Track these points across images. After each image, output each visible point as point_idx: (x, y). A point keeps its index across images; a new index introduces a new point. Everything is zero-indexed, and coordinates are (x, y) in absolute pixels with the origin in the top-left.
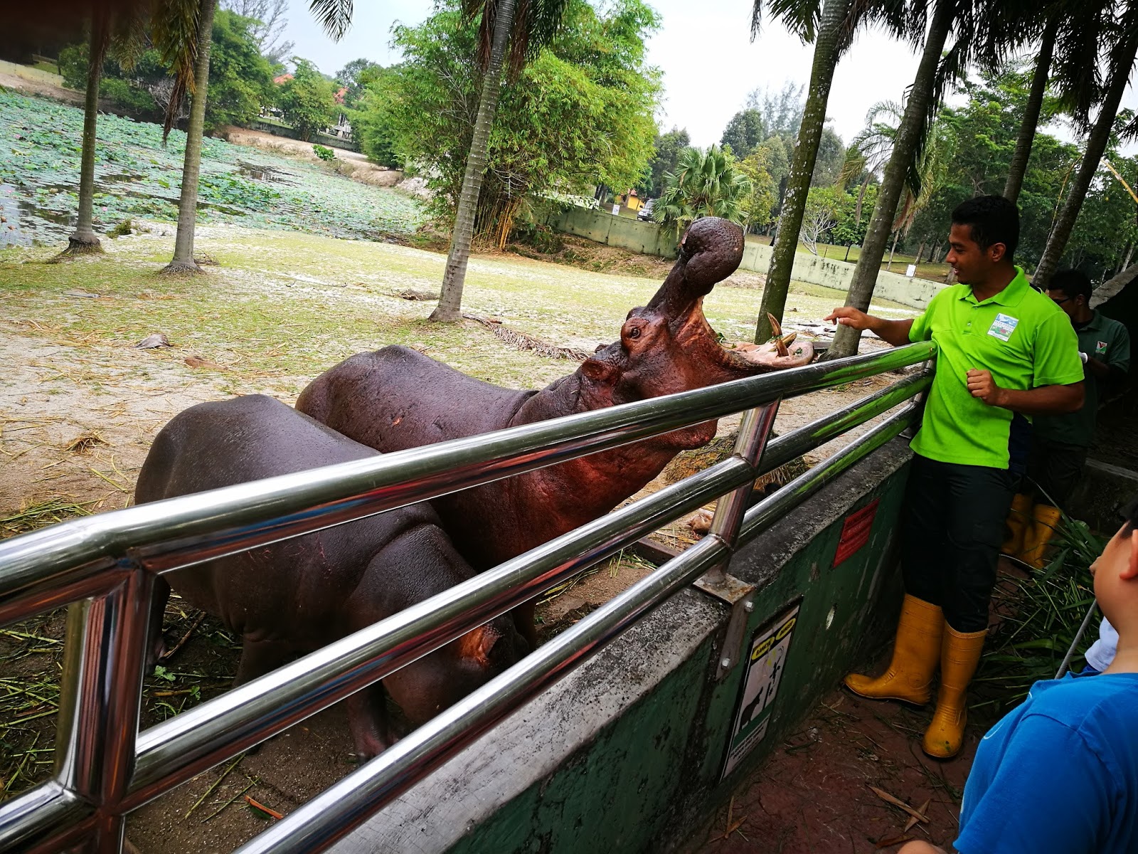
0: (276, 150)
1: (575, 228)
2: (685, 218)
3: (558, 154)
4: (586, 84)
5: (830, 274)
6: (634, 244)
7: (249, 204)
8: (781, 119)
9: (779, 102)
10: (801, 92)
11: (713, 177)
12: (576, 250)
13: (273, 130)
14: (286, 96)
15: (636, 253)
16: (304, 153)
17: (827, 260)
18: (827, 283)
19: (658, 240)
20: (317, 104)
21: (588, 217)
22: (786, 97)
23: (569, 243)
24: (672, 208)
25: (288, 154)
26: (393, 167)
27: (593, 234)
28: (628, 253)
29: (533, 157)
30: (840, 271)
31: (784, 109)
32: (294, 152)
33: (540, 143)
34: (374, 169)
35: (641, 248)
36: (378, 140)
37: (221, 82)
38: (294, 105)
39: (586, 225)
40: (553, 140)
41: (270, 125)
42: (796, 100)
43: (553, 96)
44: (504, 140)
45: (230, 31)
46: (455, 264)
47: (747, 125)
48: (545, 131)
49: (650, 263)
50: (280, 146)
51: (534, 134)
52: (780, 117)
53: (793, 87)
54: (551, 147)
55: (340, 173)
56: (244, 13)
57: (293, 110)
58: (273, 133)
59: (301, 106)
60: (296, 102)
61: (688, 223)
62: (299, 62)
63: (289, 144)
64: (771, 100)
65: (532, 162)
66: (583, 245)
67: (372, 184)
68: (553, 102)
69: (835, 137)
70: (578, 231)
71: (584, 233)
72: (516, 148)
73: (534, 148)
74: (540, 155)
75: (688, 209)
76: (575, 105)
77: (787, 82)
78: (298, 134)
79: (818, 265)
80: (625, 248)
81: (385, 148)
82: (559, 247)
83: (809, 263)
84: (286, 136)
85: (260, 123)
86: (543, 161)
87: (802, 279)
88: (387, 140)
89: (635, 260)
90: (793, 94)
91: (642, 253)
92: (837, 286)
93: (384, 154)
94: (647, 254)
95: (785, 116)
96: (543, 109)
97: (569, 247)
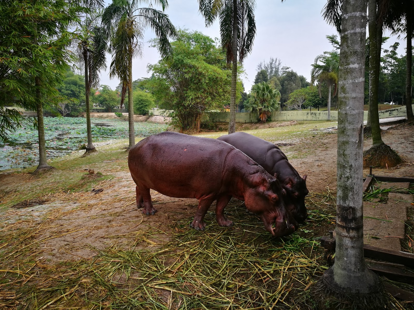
0: (101, 117)
1: (220, 119)
2: (260, 108)
3: (214, 96)
4: (219, 71)
5: (314, 116)
6: (242, 120)
7: (108, 134)
8: (271, 72)
9: (269, 66)
10: (276, 61)
11: (266, 92)
12: (223, 127)
13: (98, 111)
14: (101, 98)
15: (244, 124)
16: (111, 116)
17: (312, 112)
18: (314, 119)
19: (250, 118)
20: (112, 99)
21: (224, 115)
22: (271, 64)
23: (219, 125)
24: (254, 106)
25: (105, 118)
26: (144, 114)
27: (227, 120)
28: (241, 124)
29: (206, 98)
30: (317, 114)
31: (272, 68)
32: (108, 117)
33: (207, 93)
34: (138, 117)
35: (245, 121)
36: (138, 106)
37: (79, 98)
38: (104, 101)
39: (224, 118)
40: (211, 91)
41: (97, 109)
42: (275, 64)
43: (210, 76)
44: (195, 95)
45: (79, 81)
46: (232, 126)
47: (263, 76)
48: (208, 88)
49: (250, 125)
50: (102, 115)
51: (205, 90)
52: (271, 71)
53: (273, 60)
54: (211, 94)
55: (126, 120)
56: (81, 74)
57: (104, 103)
58: (98, 112)
59: (107, 101)
60: (105, 100)
61: (260, 109)
62: (103, 86)
63: (105, 114)
64: (266, 66)
65: (206, 100)
66: (224, 125)
67: (138, 121)
68: (209, 78)
69: (294, 73)
70: (221, 120)
71: (223, 120)
72: (200, 96)
73: (206, 95)
74: (208, 97)
75: (260, 105)
76: (217, 78)
77: (271, 59)
78: (107, 110)
79: (309, 114)
80: (239, 122)
81: (141, 108)
82: (217, 127)
83: (306, 114)
84: (103, 112)
85: (93, 109)
86: (210, 98)
87: (305, 119)
88: (141, 106)
89: (244, 126)
90: (274, 63)
91: (246, 123)
92: (318, 119)
93: (141, 111)
94: (248, 123)
95: (273, 70)
96: (207, 82)
97: (220, 126)
